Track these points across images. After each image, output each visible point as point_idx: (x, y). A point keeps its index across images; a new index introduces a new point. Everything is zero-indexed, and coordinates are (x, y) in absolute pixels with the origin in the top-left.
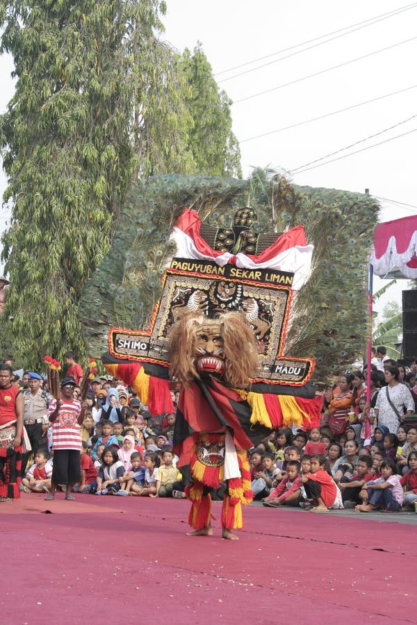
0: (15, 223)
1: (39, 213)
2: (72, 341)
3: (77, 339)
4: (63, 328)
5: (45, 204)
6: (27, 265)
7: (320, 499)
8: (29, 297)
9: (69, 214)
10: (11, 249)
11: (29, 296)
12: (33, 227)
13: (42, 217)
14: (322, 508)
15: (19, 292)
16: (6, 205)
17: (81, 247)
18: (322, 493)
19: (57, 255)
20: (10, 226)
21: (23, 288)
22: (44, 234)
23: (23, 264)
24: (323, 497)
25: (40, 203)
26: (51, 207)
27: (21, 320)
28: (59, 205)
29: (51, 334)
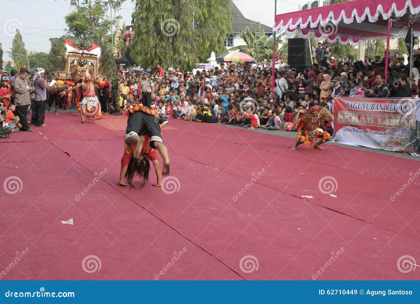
0: (137, 9)
1: (145, 6)
2: (159, 57)
3: (161, 56)
4: (155, 52)
5: (148, 2)
6: (141, 26)
7: (251, 125)
9: (157, 7)
10: (135, 20)
11: (142, 39)
12: (143, 11)
13: (146, 8)
14: (252, 128)
15: (138, 37)
16: (133, 2)
17: (162, 19)
18: (252, 122)
19: (152, 23)
20: (134, 10)
21: (140, 36)
22: (147, 14)
24: (252, 123)
25: (146, 2)
26: (150, 3)
28: (153, 3)
29: (151, 54)
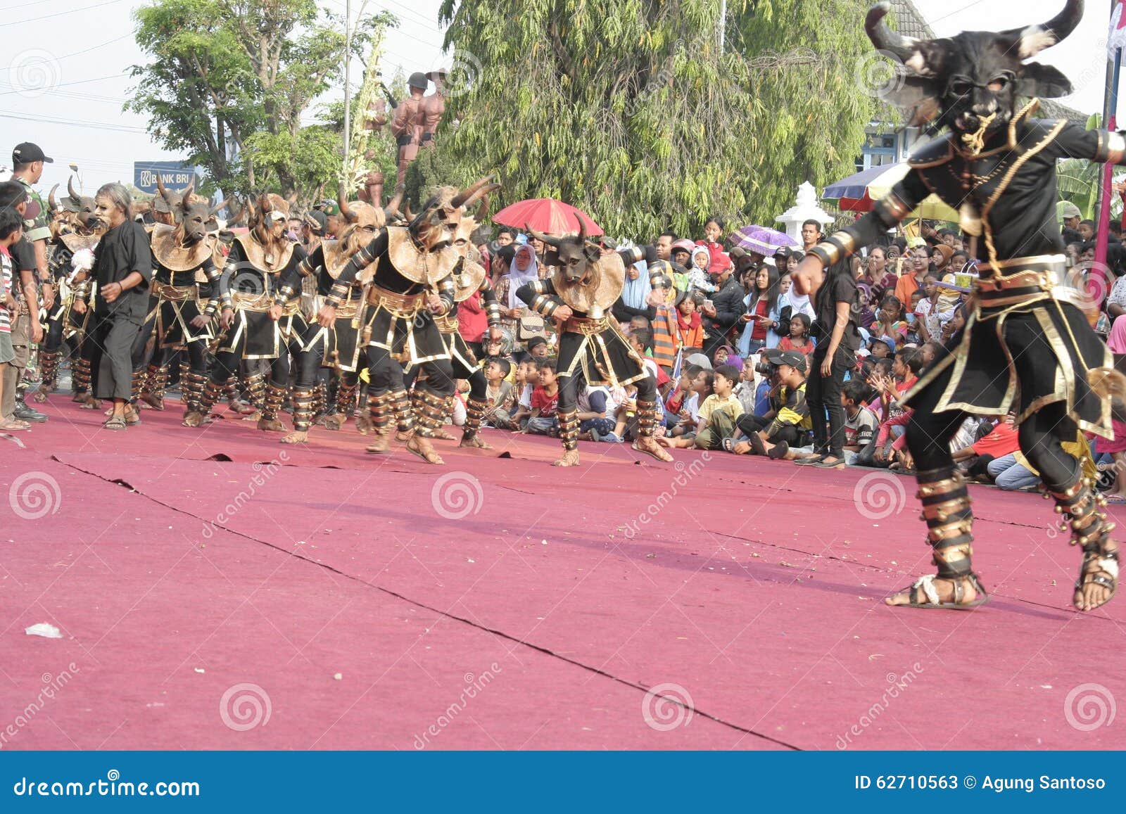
2: (561, 173)
3: (570, 169)
6: (487, 29)
8: (487, 89)
11: (488, 87)
19: (538, 14)
23: (481, 27)
27: (471, 130)
29: (523, 158)
